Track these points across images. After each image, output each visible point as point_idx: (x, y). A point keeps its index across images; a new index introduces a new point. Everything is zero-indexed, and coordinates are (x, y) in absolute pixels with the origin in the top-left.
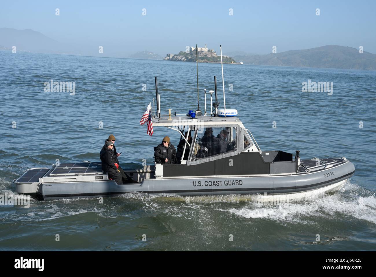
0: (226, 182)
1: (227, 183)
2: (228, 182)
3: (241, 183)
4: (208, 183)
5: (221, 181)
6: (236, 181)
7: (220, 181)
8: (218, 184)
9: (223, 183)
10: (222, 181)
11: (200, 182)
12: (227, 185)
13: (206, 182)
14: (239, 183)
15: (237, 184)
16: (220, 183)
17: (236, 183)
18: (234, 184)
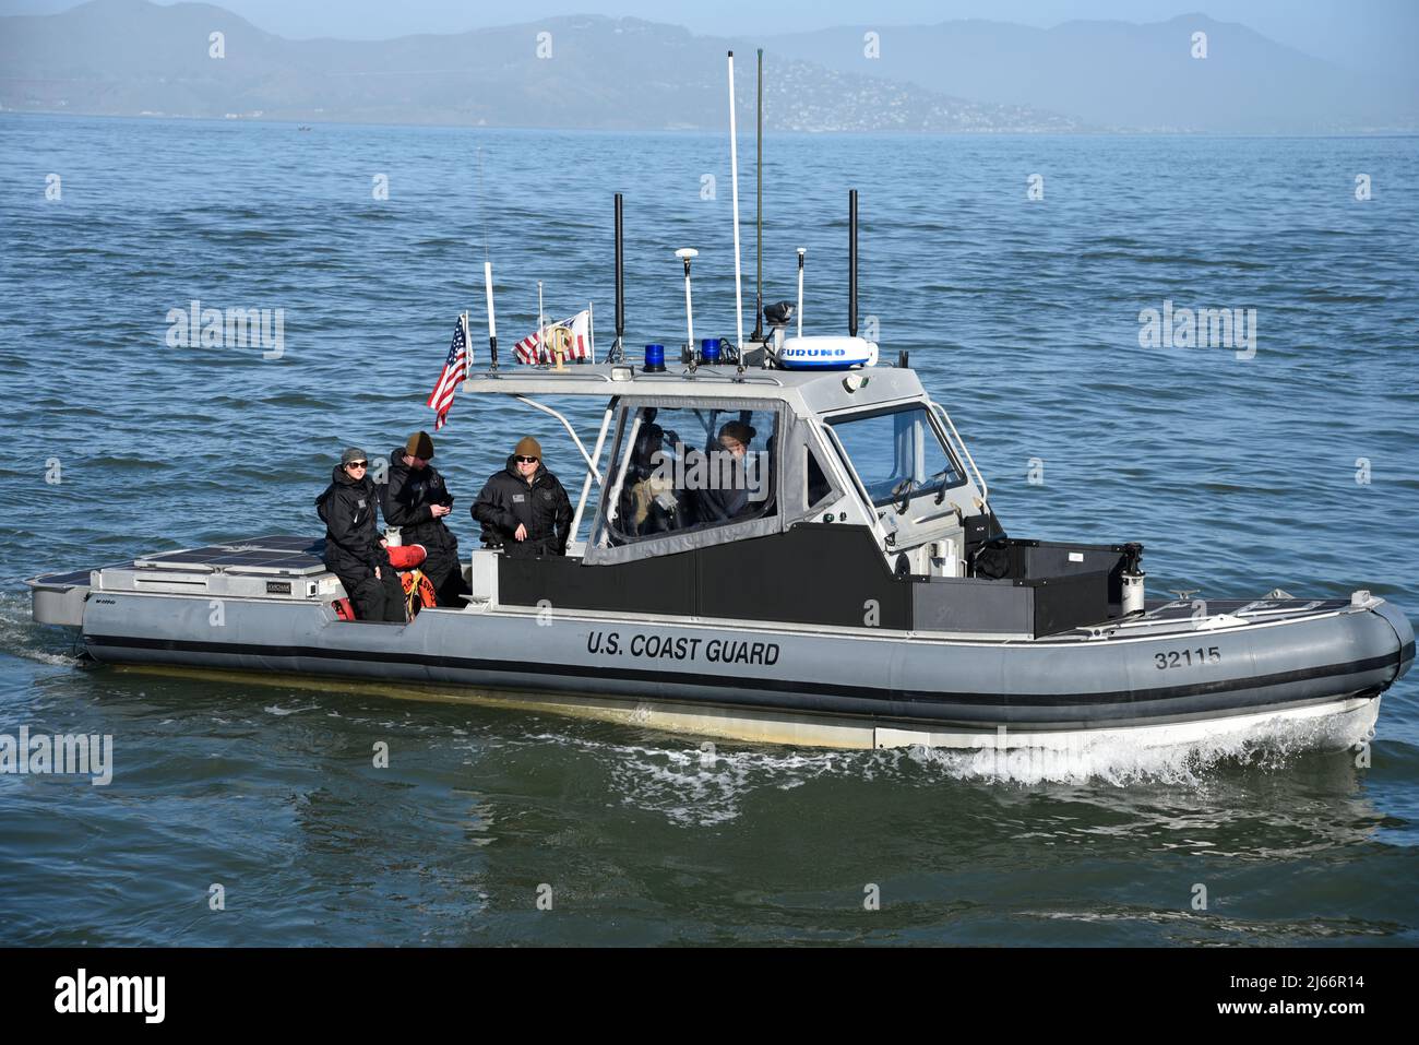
0: (715, 646)
1: (715, 651)
2: (721, 649)
3: (771, 658)
4: (645, 643)
5: (695, 641)
6: (755, 645)
7: (692, 640)
8: (680, 653)
9: (701, 648)
10: (700, 641)
11: (613, 638)
12: (717, 658)
13: (640, 640)
14: (764, 654)
15: (756, 658)
16: (689, 647)
17: (754, 653)
18: (745, 657)
